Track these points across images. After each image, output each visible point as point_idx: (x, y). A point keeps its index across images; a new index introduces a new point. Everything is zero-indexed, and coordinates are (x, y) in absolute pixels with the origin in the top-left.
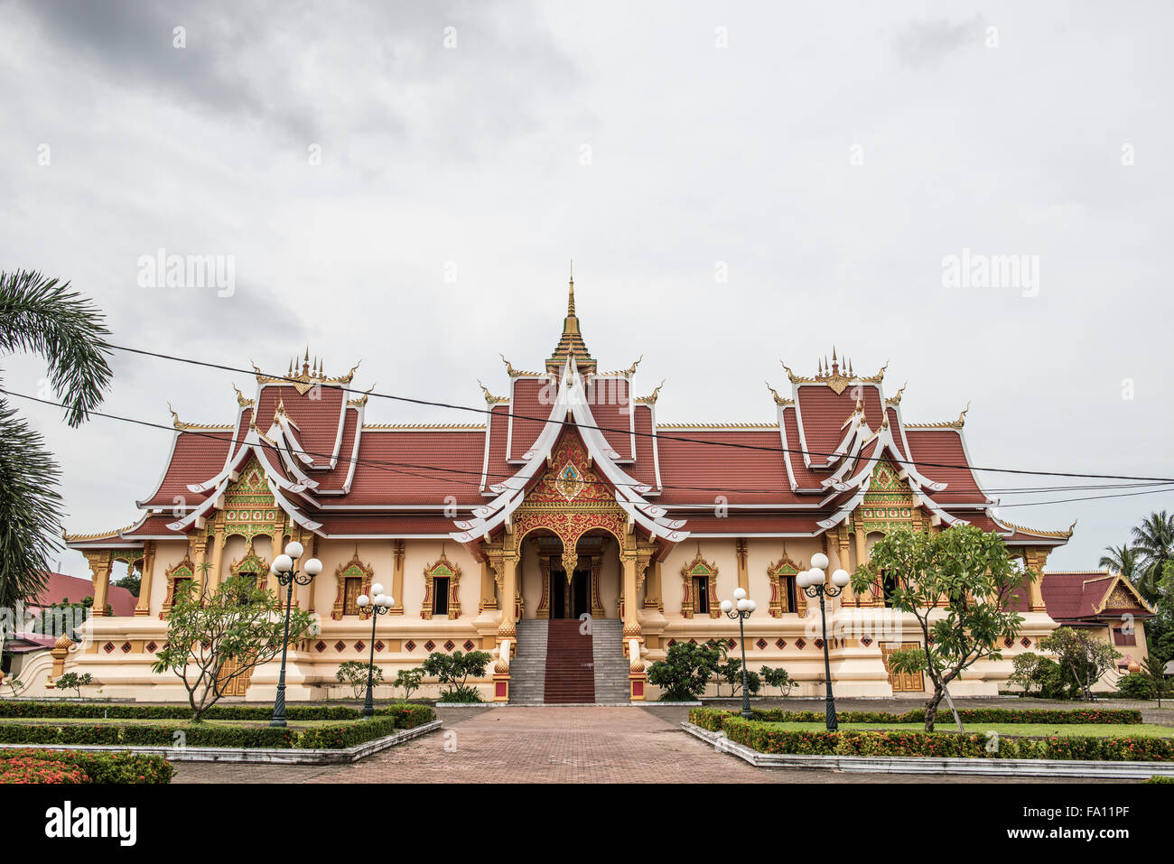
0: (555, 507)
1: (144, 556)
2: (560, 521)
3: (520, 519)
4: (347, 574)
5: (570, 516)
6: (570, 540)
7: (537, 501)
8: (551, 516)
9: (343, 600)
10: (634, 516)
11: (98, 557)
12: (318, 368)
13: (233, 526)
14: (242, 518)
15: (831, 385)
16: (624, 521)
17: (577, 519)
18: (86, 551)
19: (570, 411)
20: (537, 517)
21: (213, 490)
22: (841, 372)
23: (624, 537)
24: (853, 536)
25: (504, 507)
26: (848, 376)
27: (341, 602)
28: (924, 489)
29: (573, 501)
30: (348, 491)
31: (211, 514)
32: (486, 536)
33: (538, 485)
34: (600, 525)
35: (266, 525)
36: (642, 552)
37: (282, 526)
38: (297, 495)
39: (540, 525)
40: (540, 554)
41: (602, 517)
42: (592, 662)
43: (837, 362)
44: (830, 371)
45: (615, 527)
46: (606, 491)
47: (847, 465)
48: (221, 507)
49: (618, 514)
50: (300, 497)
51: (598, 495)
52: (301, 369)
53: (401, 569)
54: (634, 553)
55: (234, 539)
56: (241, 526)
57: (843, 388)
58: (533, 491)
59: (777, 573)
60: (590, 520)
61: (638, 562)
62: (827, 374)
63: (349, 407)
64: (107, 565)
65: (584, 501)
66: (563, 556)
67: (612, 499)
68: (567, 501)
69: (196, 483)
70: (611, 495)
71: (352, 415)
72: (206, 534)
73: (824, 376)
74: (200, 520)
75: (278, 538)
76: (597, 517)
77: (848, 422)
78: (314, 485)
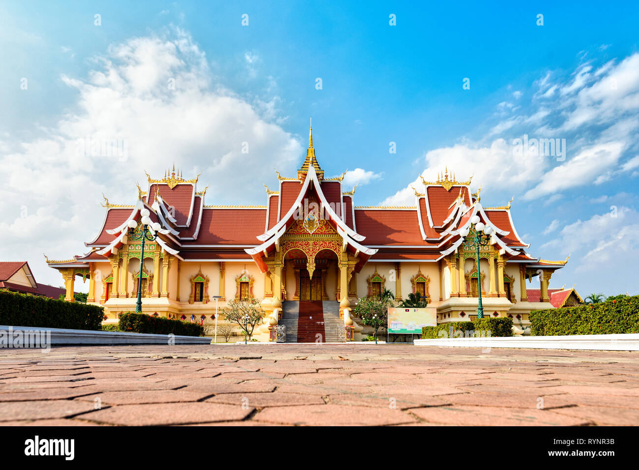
0: (303, 237)
1: (90, 271)
2: (306, 245)
3: (284, 244)
4: (196, 280)
5: (311, 242)
6: (311, 256)
7: (293, 234)
8: (300, 242)
9: (194, 294)
10: (346, 241)
11: (66, 273)
12: (180, 175)
13: (133, 253)
14: (137, 249)
15: (443, 186)
16: (341, 245)
17: (315, 244)
18: (61, 269)
19: (312, 180)
20: (293, 243)
21: (120, 233)
22: (449, 180)
23: (341, 254)
24: (458, 260)
25: (274, 235)
26: (453, 181)
27: (193, 295)
28: (497, 234)
29: (313, 234)
30: (196, 238)
31: (120, 246)
32: (265, 251)
33: (294, 225)
34: (327, 247)
35: (150, 253)
36: (351, 263)
37: (159, 253)
38: (165, 236)
39: (295, 247)
40: (294, 268)
41: (329, 243)
42: (323, 321)
43: (447, 174)
44: (444, 179)
45: (336, 248)
46: (331, 228)
47: (454, 225)
48: (125, 242)
49: (338, 241)
50: (166, 236)
51: (327, 231)
52: (171, 175)
53: (223, 278)
54: (346, 263)
55: (133, 260)
56: (136, 253)
57: (450, 187)
58: (291, 228)
59: (416, 281)
60: (322, 244)
61: (348, 268)
62: (442, 180)
63: (196, 196)
64: (71, 276)
65: (319, 234)
66: (308, 265)
67: (334, 233)
68: (310, 234)
69: (111, 229)
70: (334, 231)
71: (197, 200)
72: (118, 257)
73: (440, 181)
74: (114, 249)
75: (157, 260)
76: (326, 243)
77: (454, 203)
78: (176, 233)
